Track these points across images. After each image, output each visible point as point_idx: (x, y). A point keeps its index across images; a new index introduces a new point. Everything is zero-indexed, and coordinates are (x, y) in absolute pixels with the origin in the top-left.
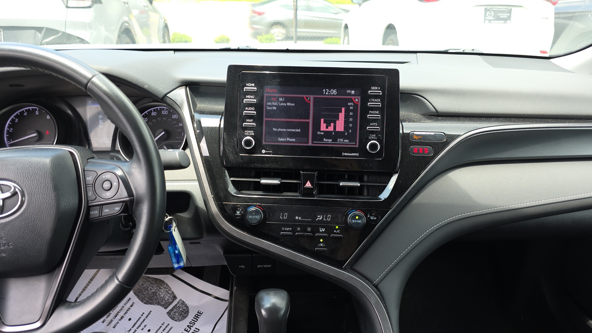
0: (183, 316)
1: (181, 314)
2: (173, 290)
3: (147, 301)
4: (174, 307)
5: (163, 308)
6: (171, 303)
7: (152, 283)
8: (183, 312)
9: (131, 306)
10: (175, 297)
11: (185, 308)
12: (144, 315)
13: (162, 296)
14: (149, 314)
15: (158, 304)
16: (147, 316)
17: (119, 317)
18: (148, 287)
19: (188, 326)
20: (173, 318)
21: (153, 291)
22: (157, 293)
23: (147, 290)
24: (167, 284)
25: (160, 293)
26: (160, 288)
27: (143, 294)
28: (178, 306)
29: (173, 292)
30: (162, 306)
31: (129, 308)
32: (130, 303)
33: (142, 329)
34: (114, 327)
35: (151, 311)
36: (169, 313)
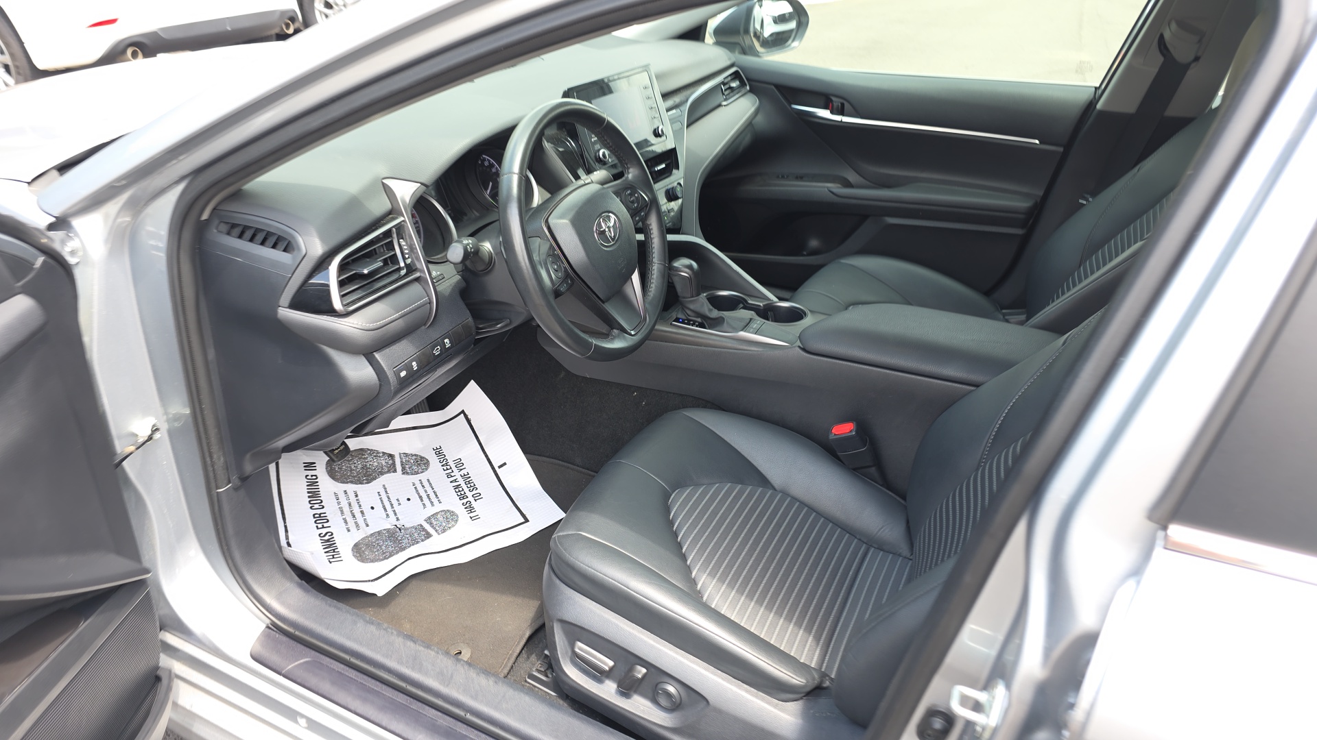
0: (424, 464)
1: (419, 464)
2: (381, 451)
3: (367, 479)
4: (402, 465)
5: (392, 474)
6: (394, 464)
7: (349, 461)
8: (417, 461)
9: (357, 496)
10: (391, 456)
11: (414, 457)
12: (381, 493)
13: (376, 464)
14: (385, 489)
15: (382, 473)
16: (386, 492)
17: (358, 515)
18: (350, 467)
19: (442, 466)
20: (417, 473)
21: (360, 466)
22: (366, 465)
23: (351, 470)
24: (369, 450)
25: (371, 463)
26: (365, 458)
27: (354, 477)
28: (404, 461)
29: (383, 453)
30: (389, 472)
31: (357, 500)
32: (352, 496)
33: (399, 504)
34: (367, 525)
35: (384, 485)
36: (404, 472)
